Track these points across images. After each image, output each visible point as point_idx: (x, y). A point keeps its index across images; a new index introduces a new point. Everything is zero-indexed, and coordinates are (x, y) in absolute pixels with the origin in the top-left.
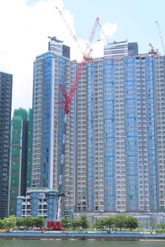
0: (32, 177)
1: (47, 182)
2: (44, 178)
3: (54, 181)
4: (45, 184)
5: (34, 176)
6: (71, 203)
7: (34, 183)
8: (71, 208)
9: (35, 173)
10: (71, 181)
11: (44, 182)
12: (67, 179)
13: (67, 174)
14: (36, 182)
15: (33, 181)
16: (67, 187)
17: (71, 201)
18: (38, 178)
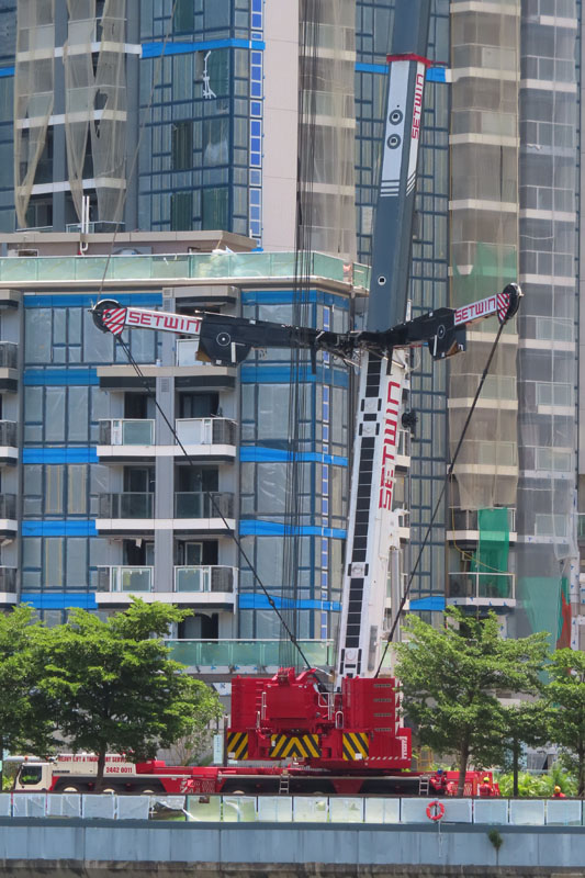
0: (22, 87)
1: (216, 153)
2: (184, 112)
3: (310, 139)
4: (185, 179)
5: (50, 75)
6: (545, 439)
7: (44, 174)
8: (543, 503)
9: (61, 39)
10: (536, 148)
11: (183, 153)
12: (488, 118)
13: (487, 52)
14: (76, 163)
15: (38, 145)
16: (485, 226)
17: (543, 410)
18: (100, 102)
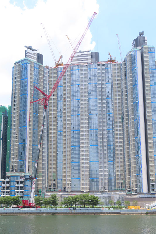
0: (11, 163)
1: (23, 167)
2: (21, 164)
3: (29, 166)
4: (21, 169)
5: (13, 162)
6: (44, 185)
7: (12, 168)
8: (43, 189)
9: (13, 160)
10: (43, 167)
11: (21, 167)
12: (40, 165)
13: (40, 161)
14: (14, 168)
15: (12, 166)
16: (40, 172)
17: (43, 183)
18: (16, 164)
